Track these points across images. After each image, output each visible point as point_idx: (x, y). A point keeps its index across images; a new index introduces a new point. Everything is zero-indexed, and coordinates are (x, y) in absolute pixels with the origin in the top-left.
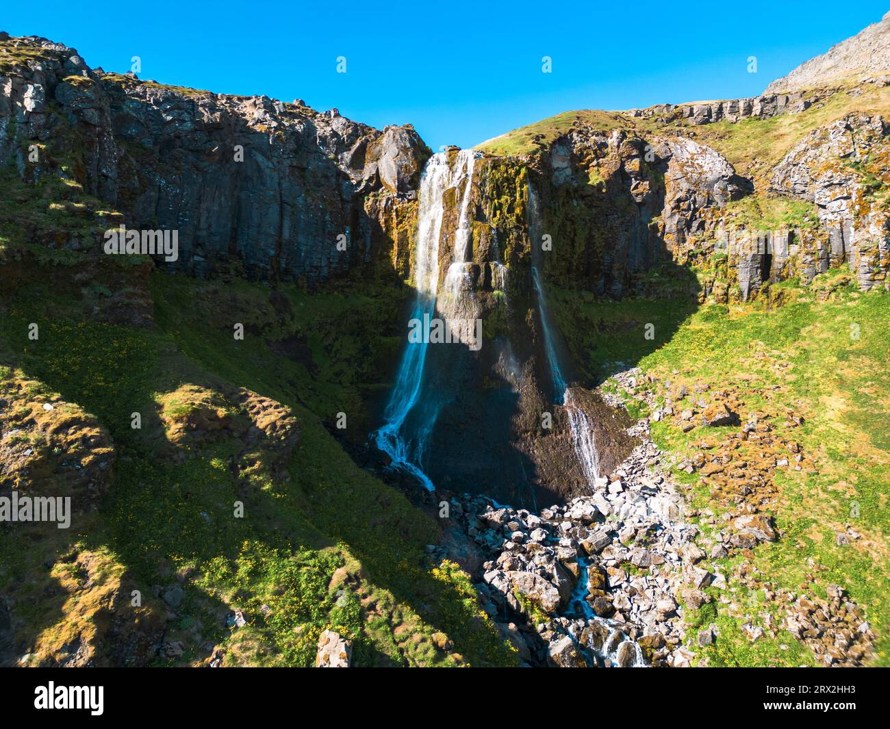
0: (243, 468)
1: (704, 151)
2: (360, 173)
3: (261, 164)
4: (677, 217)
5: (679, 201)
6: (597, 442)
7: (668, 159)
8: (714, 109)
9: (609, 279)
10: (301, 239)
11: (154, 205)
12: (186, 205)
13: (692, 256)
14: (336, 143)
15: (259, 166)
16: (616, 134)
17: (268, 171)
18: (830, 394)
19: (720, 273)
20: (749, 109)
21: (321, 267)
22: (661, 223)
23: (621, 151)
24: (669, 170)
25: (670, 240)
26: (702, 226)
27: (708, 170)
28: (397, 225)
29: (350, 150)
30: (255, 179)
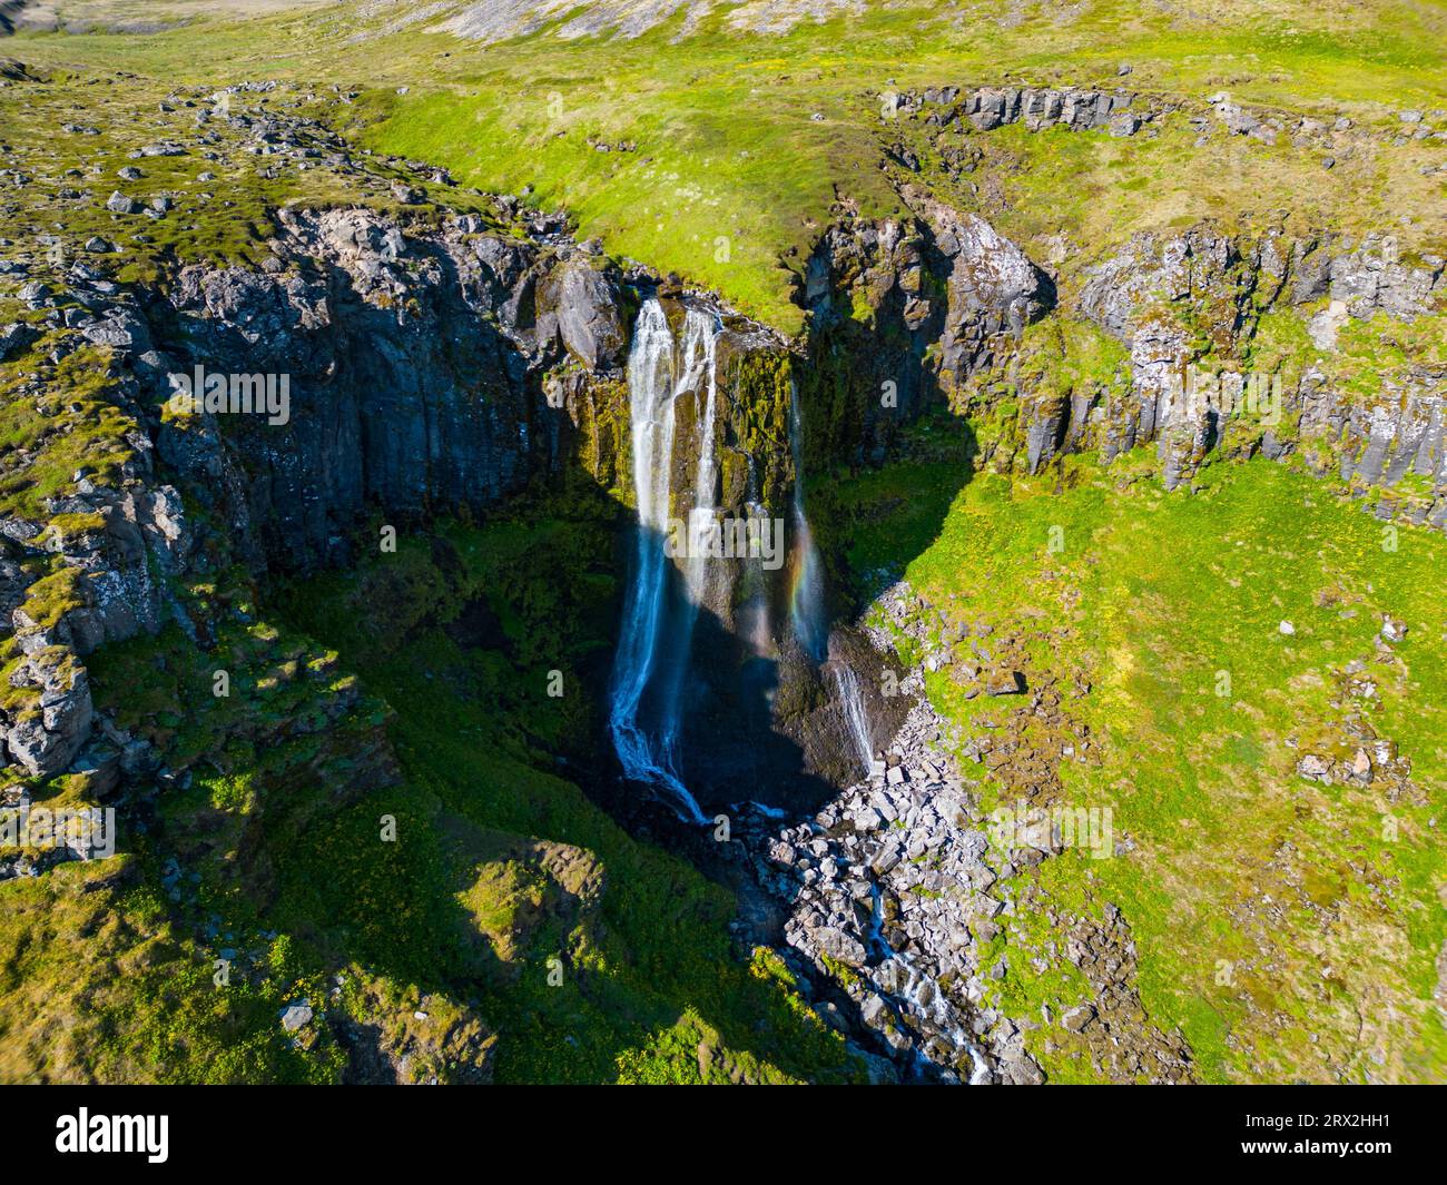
0: (573, 952)
1: (1002, 247)
2: (532, 335)
3: (389, 358)
4: (960, 350)
5: (965, 325)
6: (868, 707)
7: (954, 256)
8: (1010, 103)
9: (870, 442)
10: (457, 451)
11: (267, 492)
12: (308, 474)
13: (973, 405)
14: (491, 291)
15: (386, 360)
16: (890, 228)
17: (400, 366)
18: (1118, 645)
19: (1006, 433)
20: (1057, 111)
21: (489, 486)
22: (939, 354)
23: (896, 257)
24: (954, 273)
25: (946, 378)
26: (989, 361)
27: (1005, 278)
28: (596, 415)
29: (511, 296)
30: (380, 378)
